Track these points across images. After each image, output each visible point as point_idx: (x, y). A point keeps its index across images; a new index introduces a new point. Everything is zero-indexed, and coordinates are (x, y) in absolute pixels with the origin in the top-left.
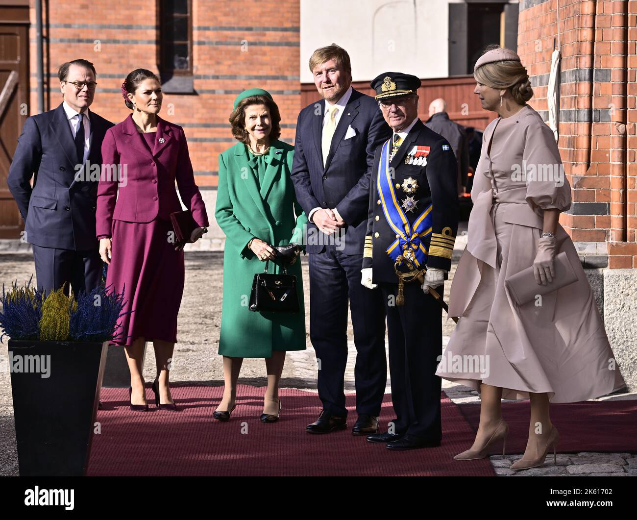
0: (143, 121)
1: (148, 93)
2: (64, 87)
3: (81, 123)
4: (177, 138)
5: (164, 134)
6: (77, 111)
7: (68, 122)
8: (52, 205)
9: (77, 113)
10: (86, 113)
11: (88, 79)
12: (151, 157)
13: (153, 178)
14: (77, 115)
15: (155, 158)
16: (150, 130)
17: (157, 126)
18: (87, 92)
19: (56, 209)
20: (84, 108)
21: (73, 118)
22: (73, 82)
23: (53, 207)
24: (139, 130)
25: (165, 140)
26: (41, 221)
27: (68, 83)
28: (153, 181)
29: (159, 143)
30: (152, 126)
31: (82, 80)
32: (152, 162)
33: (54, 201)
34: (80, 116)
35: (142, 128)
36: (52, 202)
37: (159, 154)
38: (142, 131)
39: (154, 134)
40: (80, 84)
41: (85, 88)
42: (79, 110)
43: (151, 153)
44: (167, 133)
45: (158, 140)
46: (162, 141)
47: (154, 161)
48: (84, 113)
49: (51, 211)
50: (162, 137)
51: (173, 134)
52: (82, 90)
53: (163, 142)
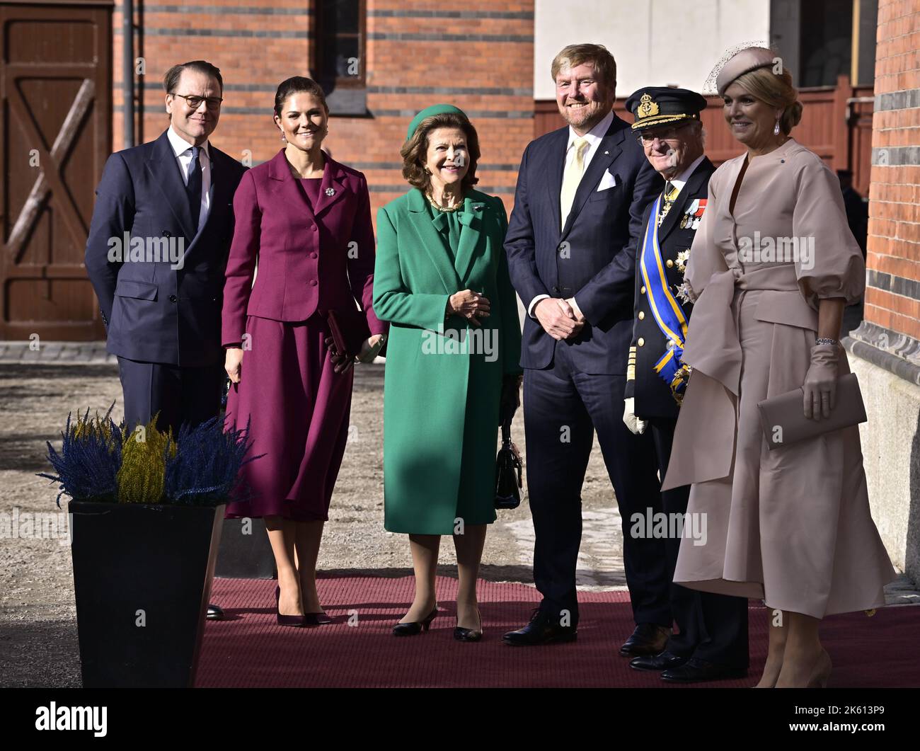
0: (299, 160)
1: (296, 115)
2: (171, 104)
3: (197, 161)
4: (354, 190)
5: (334, 182)
6: (190, 142)
7: (175, 160)
8: (149, 293)
9: (191, 146)
10: (205, 146)
12: (310, 217)
13: (312, 250)
14: (190, 149)
15: (318, 219)
16: (312, 174)
17: (323, 169)
19: (156, 299)
20: (200, 139)
21: (184, 154)
22: (184, 95)
23: (152, 297)
24: (293, 172)
25: (335, 192)
26: (134, 319)
27: (177, 97)
28: (312, 254)
29: (325, 195)
30: (315, 170)
31: (197, 93)
32: (312, 224)
33: (153, 288)
34: (195, 150)
35: (300, 171)
36: (150, 289)
37: (324, 213)
38: (300, 176)
39: (318, 181)
40: (197, 100)
41: (202, 107)
42: (193, 141)
43: (312, 211)
44: (339, 181)
45: (324, 191)
46: (330, 192)
47: (315, 224)
48: (202, 146)
49: (148, 303)
50: (331, 186)
51: (348, 184)
52: (198, 111)
53: (333, 194)
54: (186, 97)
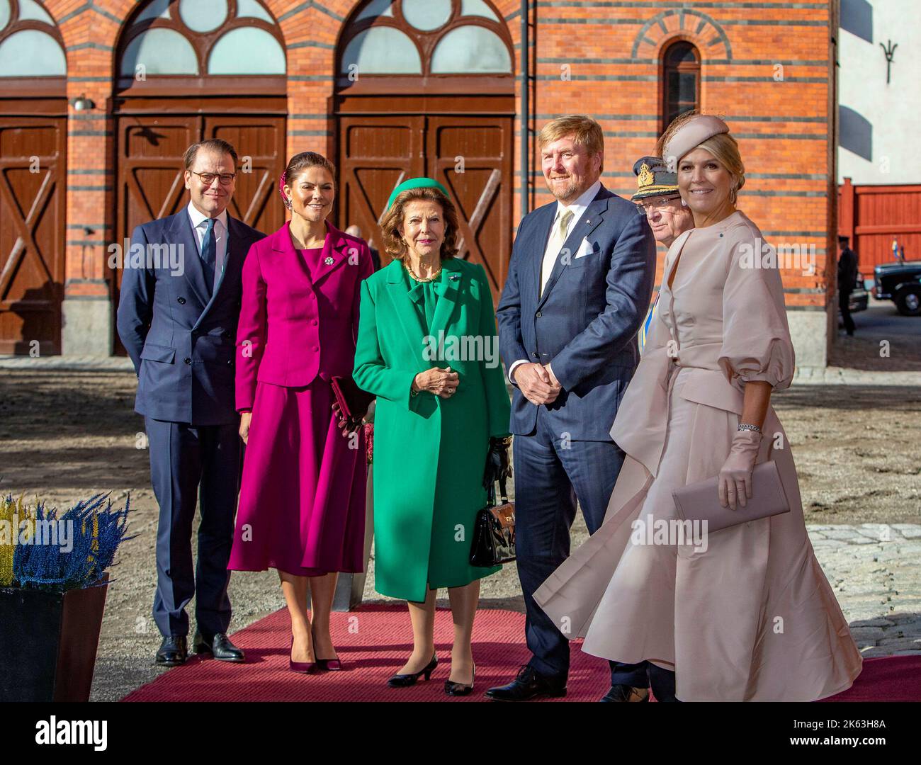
0: (303, 231)
1: (310, 187)
2: (189, 180)
3: (211, 232)
5: (334, 251)
6: (206, 215)
7: (192, 232)
8: (167, 357)
9: (206, 218)
11: (221, 169)
12: (308, 286)
13: (312, 317)
14: (205, 221)
15: (316, 288)
16: (314, 244)
17: (325, 239)
18: (218, 190)
19: (173, 362)
20: (215, 213)
21: (200, 225)
23: (170, 360)
24: (295, 244)
25: (334, 261)
26: (155, 381)
27: (193, 174)
28: (312, 321)
29: (323, 263)
30: (316, 239)
31: (211, 170)
32: (310, 292)
33: (171, 351)
34: (210, 222)
35: (302, 242)
36: (168, 353)
37: (322, 281)
38: (302, 246)
39: (318, 251)
40: (209, 177)
41: (215, 183)
42: (209, 214)
43: (311, 280)
44: (339, 249)
45: (323, 260)
46: (329, 261)
47: (313, 292)
48: (216, 218)
49: (166, 366)
50: (330, 255)
52: (211, 187)
53: (332, 263)
54: (200, 174)
